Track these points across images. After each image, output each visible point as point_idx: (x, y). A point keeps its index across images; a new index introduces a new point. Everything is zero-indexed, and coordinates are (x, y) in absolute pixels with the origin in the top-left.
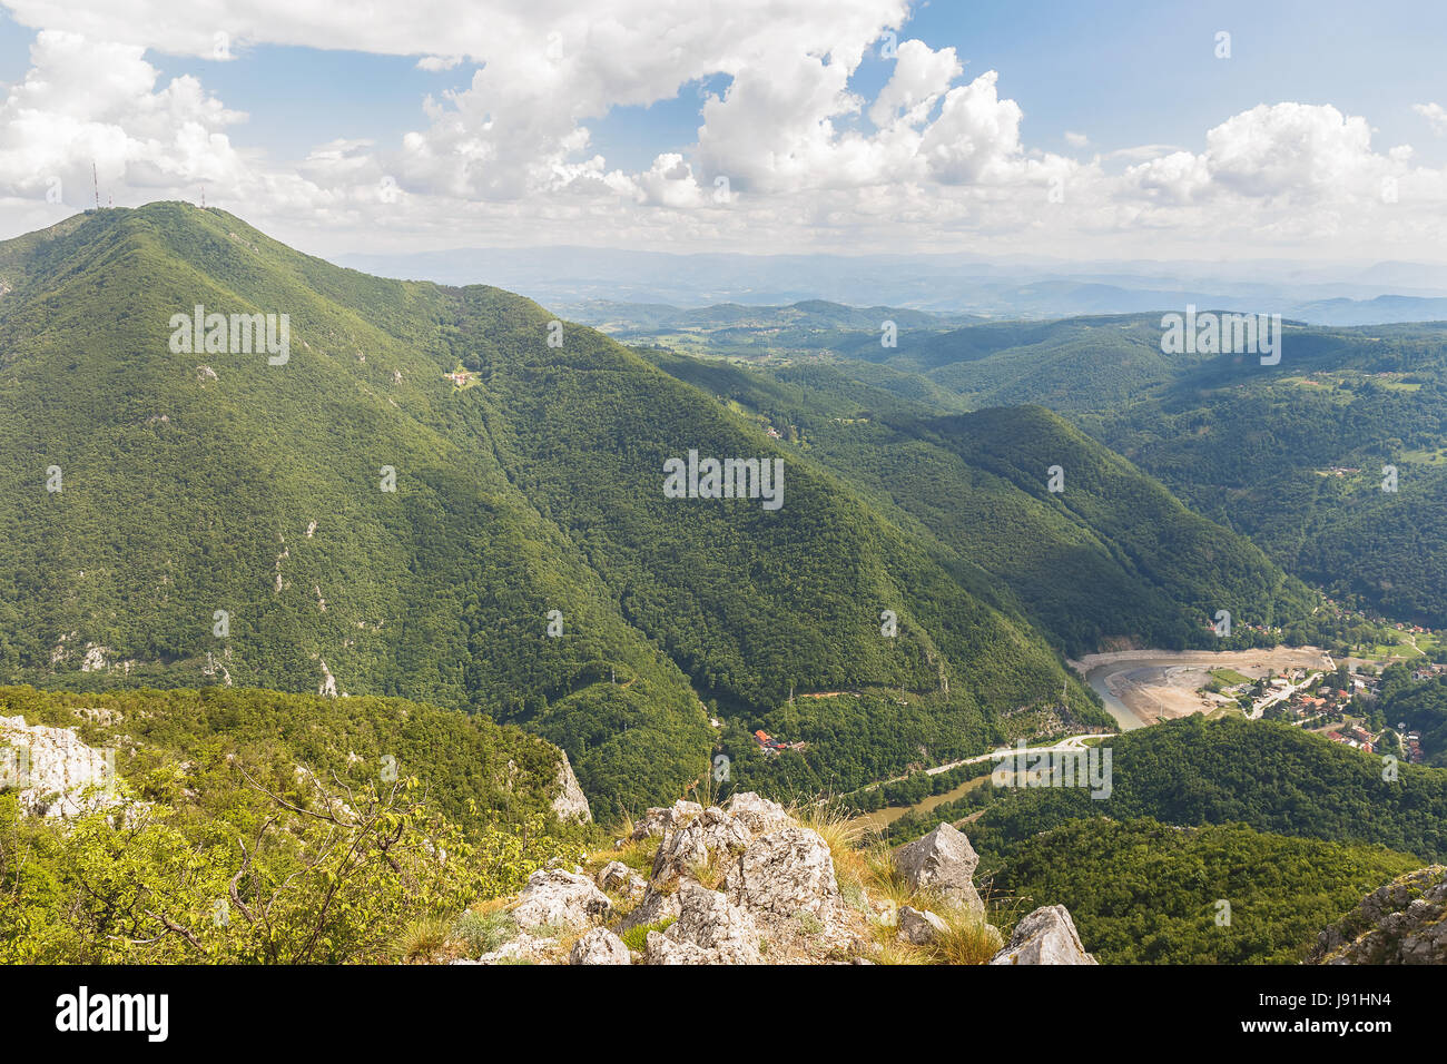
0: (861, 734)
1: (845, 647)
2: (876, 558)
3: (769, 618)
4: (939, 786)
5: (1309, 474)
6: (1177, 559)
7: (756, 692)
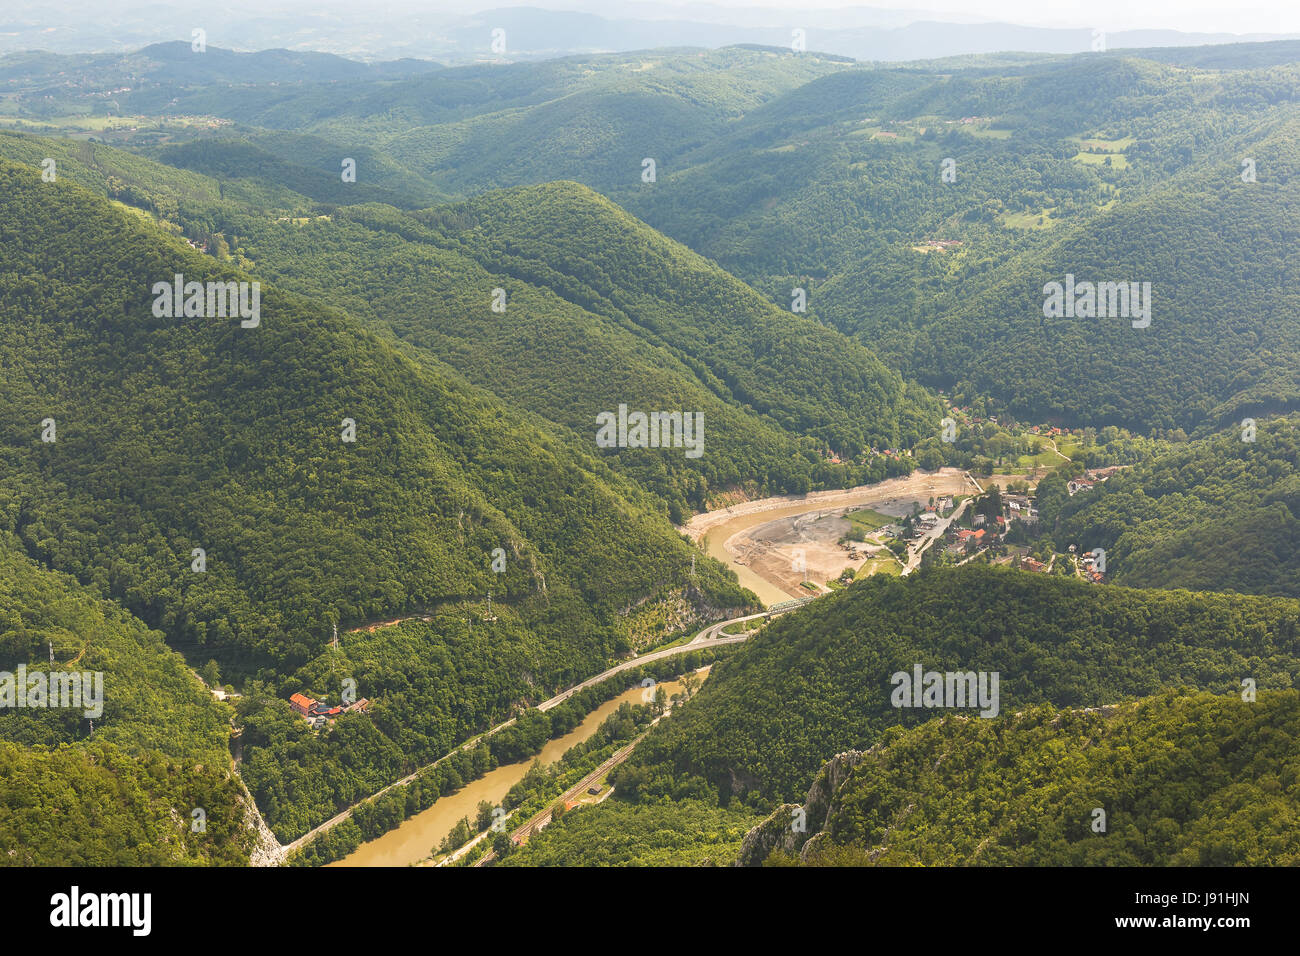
0: (444, 672)
1: (398, 552)
2: (416, 419)
3: (274, 526)
4: (560, 725)
5: (906, 253)
6: (780, 375)
7: (277, 639)
